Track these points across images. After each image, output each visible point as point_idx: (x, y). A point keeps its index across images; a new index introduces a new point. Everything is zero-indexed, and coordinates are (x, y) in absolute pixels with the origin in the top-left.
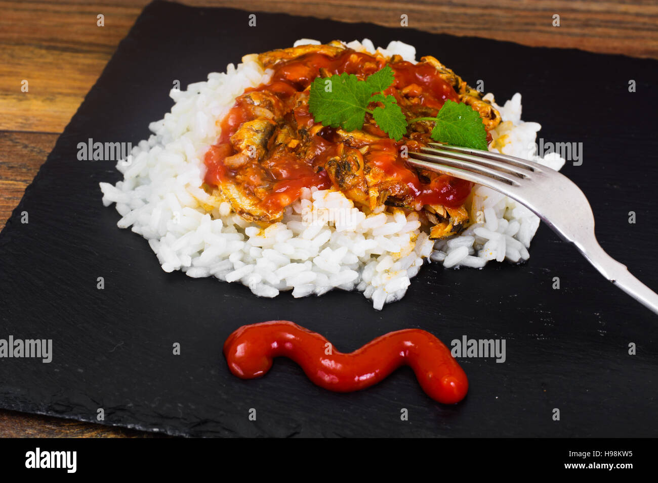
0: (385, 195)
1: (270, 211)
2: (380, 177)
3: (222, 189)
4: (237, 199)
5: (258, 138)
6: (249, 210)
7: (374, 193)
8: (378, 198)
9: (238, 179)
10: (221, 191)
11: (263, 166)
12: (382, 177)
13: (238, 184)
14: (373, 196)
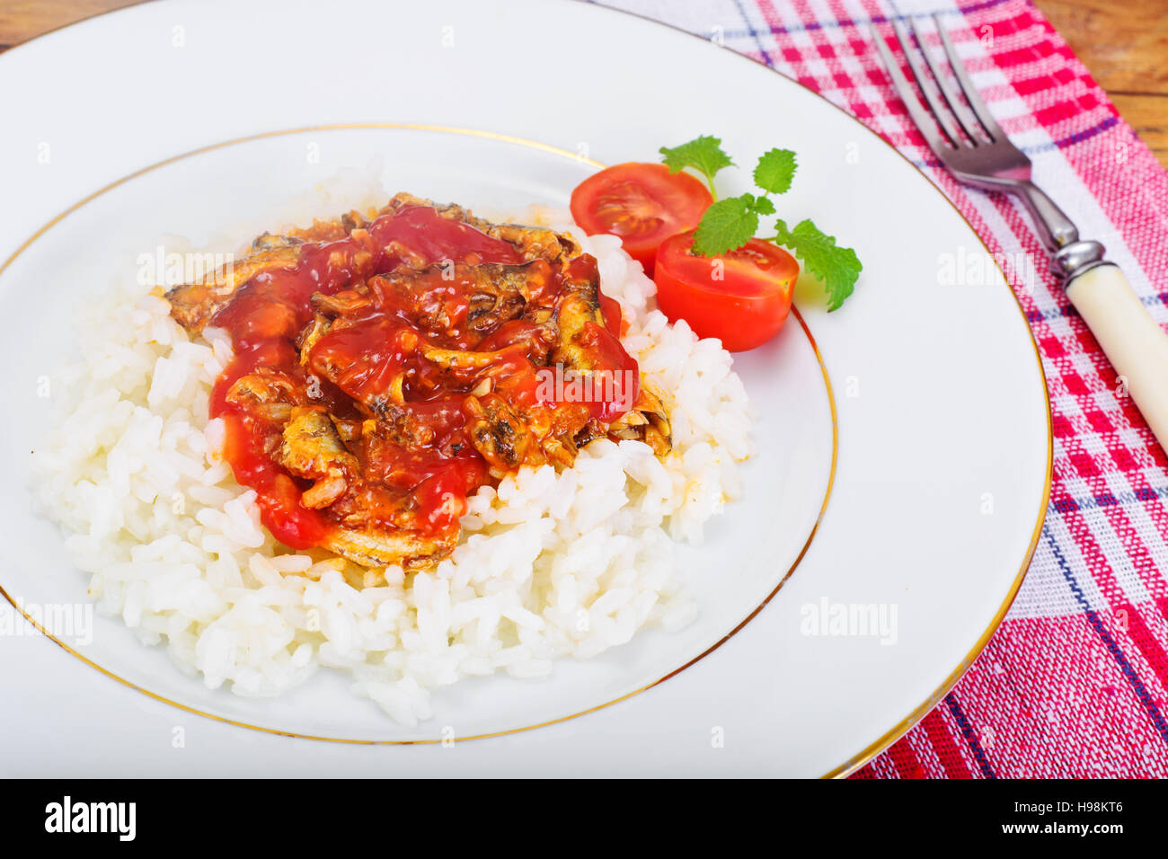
0: (569, 439)
1: (447, 538)
2: (546, 418)
3: (340, 547)
4: (378, 548)
5: (327, 444)
6: (416, 551)
7: (553, 446)
8: (565, 447)
9: (353, 521)
10: (342, 551)
11: (371, 480)
12: (550, 417)
13: (360, 527)
14: (556, 448)
